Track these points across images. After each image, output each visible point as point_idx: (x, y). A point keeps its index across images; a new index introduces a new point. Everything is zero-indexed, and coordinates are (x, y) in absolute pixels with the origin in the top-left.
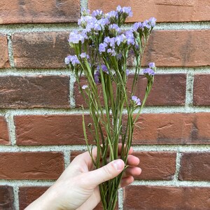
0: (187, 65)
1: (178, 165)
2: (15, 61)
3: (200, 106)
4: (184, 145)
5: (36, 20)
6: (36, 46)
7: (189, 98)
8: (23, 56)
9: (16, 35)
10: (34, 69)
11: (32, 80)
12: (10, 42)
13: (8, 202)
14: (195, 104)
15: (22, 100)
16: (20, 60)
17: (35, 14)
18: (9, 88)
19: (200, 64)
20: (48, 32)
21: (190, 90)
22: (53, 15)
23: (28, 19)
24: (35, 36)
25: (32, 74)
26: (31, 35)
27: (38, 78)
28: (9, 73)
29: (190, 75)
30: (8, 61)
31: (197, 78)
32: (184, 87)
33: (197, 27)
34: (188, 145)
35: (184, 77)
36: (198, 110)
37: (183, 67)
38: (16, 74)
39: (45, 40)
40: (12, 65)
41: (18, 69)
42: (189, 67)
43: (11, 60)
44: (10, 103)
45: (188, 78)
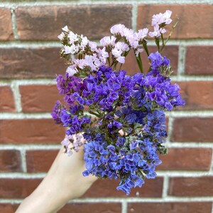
0: (180, 36)
1: (170, 128)
2: (19, 33)
3: (192, 75)
4: (176, 110)
6: (39, 19)
7: (181, 68)
8: (26, 29)
9: (20, 9)
10: (37, 41)
11: (35, 51)
12: (14, 16)
13: (15, 164)
14: (186, 73)
15: (26, 70)
16: (24, 33)
18: (14, 59)
19: (191, 36)
20: (50, 6)
21: (182, 60)
24: (37, 9)
25: (35, 46)
26: (33, 9)
27: (41, 50)
28: (14, 45)
29: (182, 46)
30: (12, 34)
31: (189, 49)
32: (176, 57)
35: (176, 48)
36: (189, 79)
37: (176, 39)
38: (20, 46)
39: (47, 13)
40: (16, 37)
41: (22, 41)
42: (182, 39)
43: (14, 33)
44: (15, 73)
45: (181, 49)
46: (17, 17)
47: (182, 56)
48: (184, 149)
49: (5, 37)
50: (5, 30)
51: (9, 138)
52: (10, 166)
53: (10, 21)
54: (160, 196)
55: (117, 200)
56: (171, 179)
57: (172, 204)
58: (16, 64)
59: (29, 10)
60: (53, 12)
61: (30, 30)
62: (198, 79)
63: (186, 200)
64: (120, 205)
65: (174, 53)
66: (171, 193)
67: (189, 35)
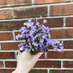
0: (63, 15)
2: (14, 16)
3: (68, 26)
4: (64, 38)
5: (20, 5)
6: (20, 12)
7: (65, 24)
8: (16, 15)
9: (15, 9)
10: (20, 18)
11: (19, 21)
12: (13, 11)
13: (14, 56)
14: (66, 26)
15: (17, 27)
16: (16, 16)
17: (19, 3)
18: (13, 24)
19: (67, 14)
20: (23, 8)
21: (65, 22)
22: (24, 3)
23: (17, 4)
24: (20, 9)
25: (19, 20)
27: (21, 21)
28: (13, 20)
29: (64, 18)
30: (12, 17)
31: (67, 18)
33: (66, 4)
34: (65, 38)
36: (67, 28)
37: (62, 15)
38: (15, 20)
39: (22, 10)
40: (13, 18)
41: (15, 18)
42: (64, 15)
43: (13, 16)
44: (13, 28)
45: (64, 19)
46: (14, 12)
47: (64, 20)
48: (67, 51)
49: (10, 18)
50: (10, 16)
51: (12, 48)
52: (12, 57)
53: (12, 13)
54: (60, 67)
55: (46, 69)
56: (63, 61)
57: (65, 70)
58: (14, 26)
59: (17, 10)
60: (24, 10)
61: (18, 15)
62: (70, 28)
63: (69, 69)
64: (47, 70)
65: (62, 20)
66: (64, 66)
67: (66, 14)
